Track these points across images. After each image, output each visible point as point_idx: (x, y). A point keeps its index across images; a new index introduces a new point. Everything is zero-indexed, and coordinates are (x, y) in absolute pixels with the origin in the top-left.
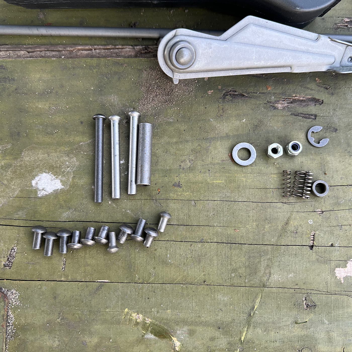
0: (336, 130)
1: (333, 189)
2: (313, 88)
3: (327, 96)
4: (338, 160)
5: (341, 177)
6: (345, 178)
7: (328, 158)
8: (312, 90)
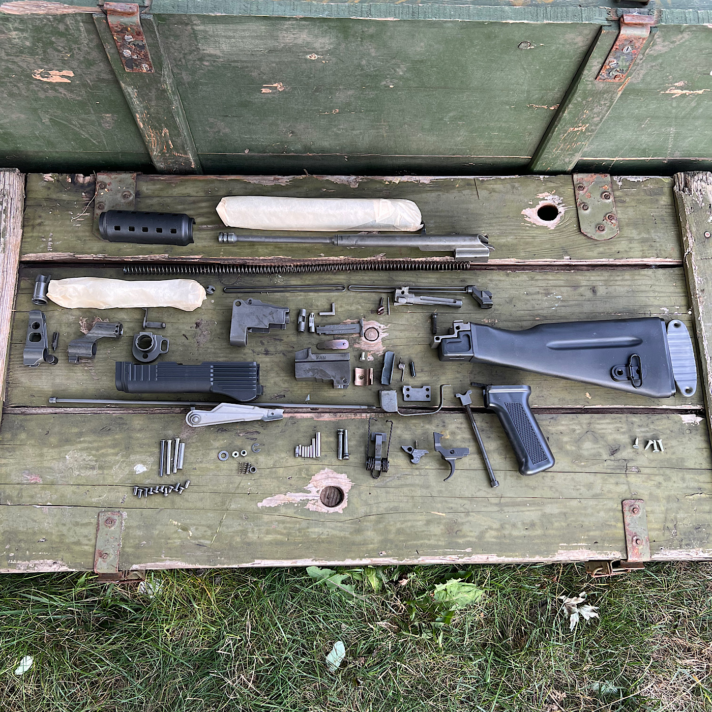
0: (264, 445)
1: (259, 470)
3: (262, 430)
4: (264, 458)
5: (262, 465)
6: (266, 465)
7: (259, 457)
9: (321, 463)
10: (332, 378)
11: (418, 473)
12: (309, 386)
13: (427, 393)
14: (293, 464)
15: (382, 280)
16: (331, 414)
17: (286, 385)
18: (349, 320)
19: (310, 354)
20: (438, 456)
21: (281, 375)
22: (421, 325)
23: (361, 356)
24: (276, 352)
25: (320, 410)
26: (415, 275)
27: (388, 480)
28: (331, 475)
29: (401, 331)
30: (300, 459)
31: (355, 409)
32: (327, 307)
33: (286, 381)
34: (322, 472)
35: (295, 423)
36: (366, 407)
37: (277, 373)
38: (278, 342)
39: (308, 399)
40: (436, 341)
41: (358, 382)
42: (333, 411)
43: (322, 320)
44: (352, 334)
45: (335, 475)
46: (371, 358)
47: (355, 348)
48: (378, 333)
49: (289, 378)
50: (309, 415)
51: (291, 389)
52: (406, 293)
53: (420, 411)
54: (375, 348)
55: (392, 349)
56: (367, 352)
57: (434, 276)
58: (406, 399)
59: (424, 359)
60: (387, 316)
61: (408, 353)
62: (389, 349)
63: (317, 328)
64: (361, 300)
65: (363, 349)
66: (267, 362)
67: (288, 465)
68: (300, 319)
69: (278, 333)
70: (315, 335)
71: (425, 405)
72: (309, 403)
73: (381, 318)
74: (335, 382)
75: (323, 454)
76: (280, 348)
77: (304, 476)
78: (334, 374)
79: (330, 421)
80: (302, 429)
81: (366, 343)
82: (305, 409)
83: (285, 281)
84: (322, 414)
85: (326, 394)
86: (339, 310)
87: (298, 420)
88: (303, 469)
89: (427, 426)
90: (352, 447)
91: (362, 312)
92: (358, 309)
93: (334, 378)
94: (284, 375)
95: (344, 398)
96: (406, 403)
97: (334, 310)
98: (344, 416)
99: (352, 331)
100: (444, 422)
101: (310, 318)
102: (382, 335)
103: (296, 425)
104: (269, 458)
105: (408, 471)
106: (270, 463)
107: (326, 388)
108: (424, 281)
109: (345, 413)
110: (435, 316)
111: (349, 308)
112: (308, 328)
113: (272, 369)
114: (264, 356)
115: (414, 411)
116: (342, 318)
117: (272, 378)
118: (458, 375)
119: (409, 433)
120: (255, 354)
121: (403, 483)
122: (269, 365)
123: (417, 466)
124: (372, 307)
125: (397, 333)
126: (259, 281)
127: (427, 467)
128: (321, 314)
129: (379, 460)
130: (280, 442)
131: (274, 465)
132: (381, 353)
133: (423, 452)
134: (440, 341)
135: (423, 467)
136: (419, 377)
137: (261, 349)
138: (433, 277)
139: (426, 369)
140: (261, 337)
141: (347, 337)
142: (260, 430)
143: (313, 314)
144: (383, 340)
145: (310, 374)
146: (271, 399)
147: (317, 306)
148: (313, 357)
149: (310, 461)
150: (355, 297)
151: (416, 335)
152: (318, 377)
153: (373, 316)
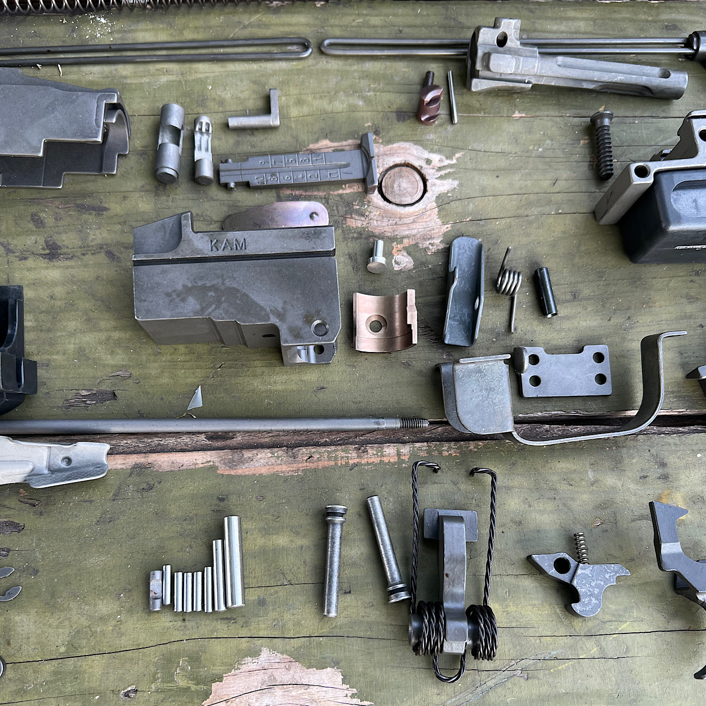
0: (37, 571)
1: (19, 667)
2: (13, 506)
3: (32, 517)
4: (32, 620)
5: (33, 647)
6: (40, 649)
7: (17, 618)
8: (10, 508)
9: (244, 632)
10: (274, 320)
11: (594, 651)
12: (199, 357)
13: (600, 368)
14: (143, 638)
15: (426, 26)
16: (280, 452)
17: (119, 358)
18: (325, 143)
19: (187, 231)
20: (657, 583)
21: (103, 324)
22: (559, 153)
23: (371, 253)
24: (86, 249)
25: (239, 438)
26: (526, 13)
27: (491, 683)
28: (283, 676)
29: (498, 172)
30: (165, 621)
31: (358, 433)
32: (254, 102)
33: (118, 343)
34: (249, 664)
35: (151, 488)
36: (396, 424)
37: (89, 320)
38: (90, 218)
39: (198, 401)
40: (637, 180)
41: (367, 341)
42: (285, 439)
43: (237, 143)
44: (339, 184)
45: (299, 673)
46: (404, 261)
47: (349, 229)
48: (425, 181)
49: (127, 335)
50: (200, 459)
51: (136, 372)
52: (513, 42)
53: (580, 428)
54: (418, 229)
55: (472, 229)
56: (390, 240)
57: (585, 15)
58: (529, 390)
59: (577, 260)
60: (450, 128)
61: (524, 240)
62: (463, 230)
63: (222, 166)
64: (364, 83)
65: (377, 232)
66: (55, 284)
67: (125, 642)
68: (165, 138)
69: (91, 187)
70: (215, 192)
71: (595, 410)
72: (201, 415)
73: (432, 134)
74: (284, 334)
75: (253, 596)
76: (99, 235)
77: (182, 682)
78: (279, 306)
79: (275, 476)
80: (174, 510)
81: (385, 215)
82: (186, 439)
83: (119, 32)
84: (247, 454)
85: (257, 384)
86: (294, 112)
87: (163, 476)
88: (179, 656)
89: (610, 480)
90: (354, 564)
91: (367, 119)
92: (353, 109)
93: (281, 316)
94: (113, 323)
95: (321, 395)
96: (529, 405)
97: (275, 109)
98: (323, 457)
99: (337, 176)
100: (663, 465)
101: (197, 137)
102: (438, 187)
103: (152, 493)
104: (53, 621)
105: (560, 646)
106: (58, 640)
107: (258, 365)
108: (555, 28)
109: (326, 444)
110: (606, 122)
111: (325, 105)
112: (192, 166)
113: (70, 306)
114: (42, 263)
115: (557, 429)
116: (303, 137)
117: (72, 334)
118: (689, 309)
119: (550, 506)
120: (12, 258)
121: (544, 689)
122: (59, 291)
123: (590, 624)
124: (401, 101)
125: (487, 181)
126: (36, 35)
127: (624, 627)
128: (233, 122)
129: (457, 615)
130: (95, 561)
131: (71, 645)
132: (437, 244)
133: (612, 572)
134: (650, 180)
135: (609, 628)
136: (567, 318)
137: (34, 241)
138: (578, 14)
139: (586, 291)
140: (33, 201)
141: (322, 194)
142: (25, 517)
143: (205, 120)
144: (443, 202)
145: (190, 308)
146: (70, 409)
147: (222, 103)
148: (200, 244)
149: (205, 627)
150: (343, 74)
151: (546, 184)
152: (220, 315)
153: (402, 128)
